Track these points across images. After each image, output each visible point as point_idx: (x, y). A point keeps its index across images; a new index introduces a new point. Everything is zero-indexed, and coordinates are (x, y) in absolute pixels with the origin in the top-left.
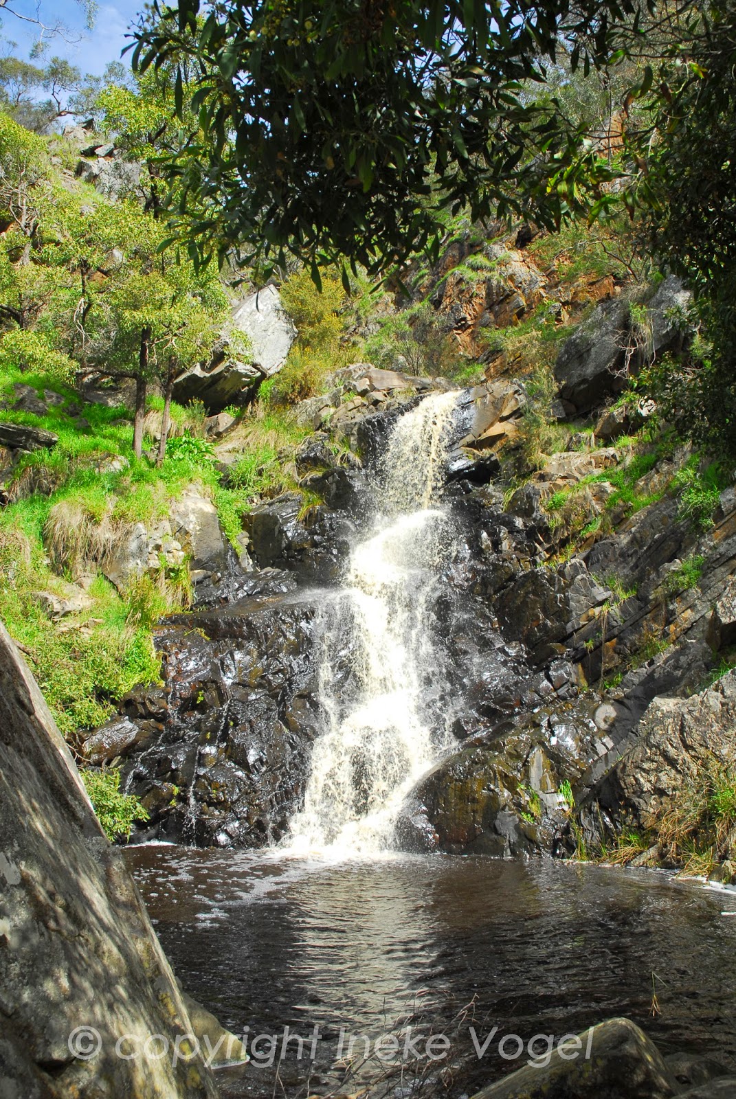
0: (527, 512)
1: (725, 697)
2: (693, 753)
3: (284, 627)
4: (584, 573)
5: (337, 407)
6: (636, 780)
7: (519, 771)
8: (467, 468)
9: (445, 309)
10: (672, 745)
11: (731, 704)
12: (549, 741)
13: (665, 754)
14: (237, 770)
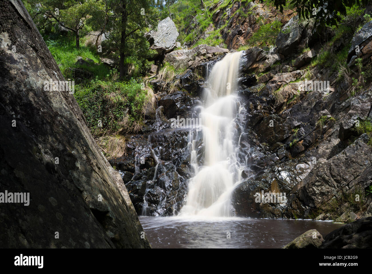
0: (267, 95)
1: (347, 156)
2: (335, 178)
3: (177, 138)
4: (290, 116)
5: (194, 60)
6: (313, 189)
7: (267, 188)
8: (244, 80)
9: (233, 27)
10: (326, 175)
11: (349, 159)
12: (279, 177)
13: (324, 179)
14: (161, 190)
